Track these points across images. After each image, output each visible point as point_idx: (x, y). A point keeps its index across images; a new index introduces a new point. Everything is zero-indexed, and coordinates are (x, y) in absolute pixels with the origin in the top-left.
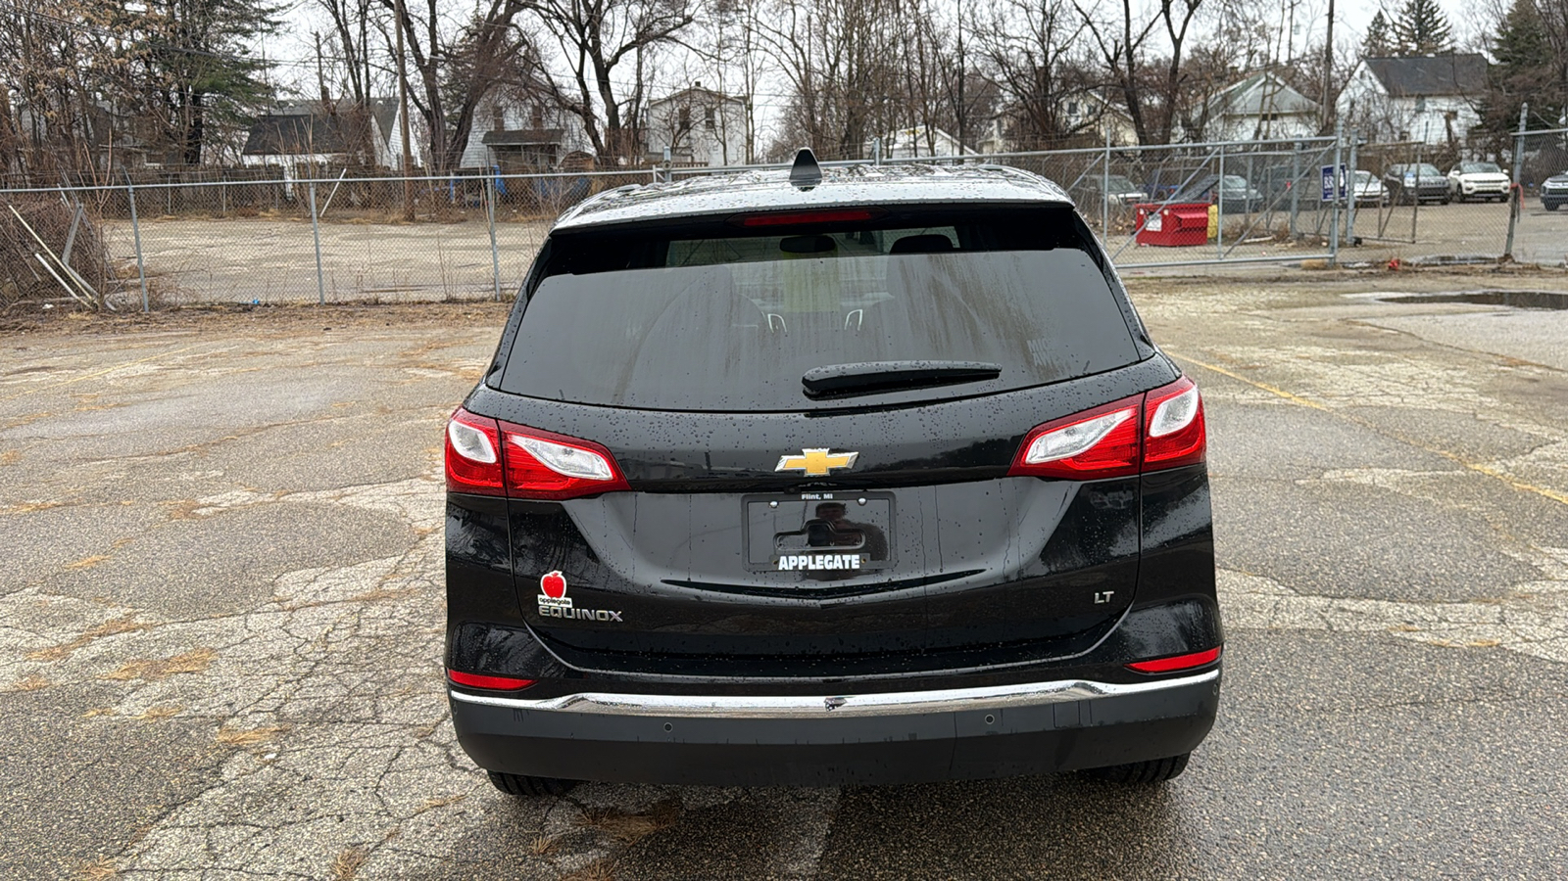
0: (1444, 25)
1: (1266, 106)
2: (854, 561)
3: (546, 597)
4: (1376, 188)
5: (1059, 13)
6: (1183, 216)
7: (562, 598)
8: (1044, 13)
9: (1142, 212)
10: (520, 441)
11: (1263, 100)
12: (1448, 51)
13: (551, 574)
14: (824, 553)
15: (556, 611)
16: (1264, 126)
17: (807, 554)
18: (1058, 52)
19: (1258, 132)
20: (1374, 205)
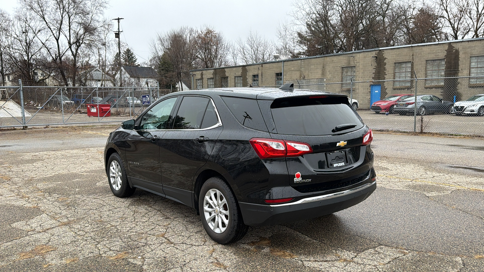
0: (135, 58)
1: (103, 77)
2: (343, 164)
3: (296, 178)
4: (139, 102)
5: (32, 43)
6: (103, 108)
7: (300, 178)
8: (26, 43)
9: (89, 106)
10: (289, 144)
11: (102, 75)
12: (137, 66)
13: (297, 173)
14: (339, 163)
15: (298, 181)
16: (104, 83)
17: (337, 163)
18: (32, 55)
19: (102, 85)
20: (140, 107)
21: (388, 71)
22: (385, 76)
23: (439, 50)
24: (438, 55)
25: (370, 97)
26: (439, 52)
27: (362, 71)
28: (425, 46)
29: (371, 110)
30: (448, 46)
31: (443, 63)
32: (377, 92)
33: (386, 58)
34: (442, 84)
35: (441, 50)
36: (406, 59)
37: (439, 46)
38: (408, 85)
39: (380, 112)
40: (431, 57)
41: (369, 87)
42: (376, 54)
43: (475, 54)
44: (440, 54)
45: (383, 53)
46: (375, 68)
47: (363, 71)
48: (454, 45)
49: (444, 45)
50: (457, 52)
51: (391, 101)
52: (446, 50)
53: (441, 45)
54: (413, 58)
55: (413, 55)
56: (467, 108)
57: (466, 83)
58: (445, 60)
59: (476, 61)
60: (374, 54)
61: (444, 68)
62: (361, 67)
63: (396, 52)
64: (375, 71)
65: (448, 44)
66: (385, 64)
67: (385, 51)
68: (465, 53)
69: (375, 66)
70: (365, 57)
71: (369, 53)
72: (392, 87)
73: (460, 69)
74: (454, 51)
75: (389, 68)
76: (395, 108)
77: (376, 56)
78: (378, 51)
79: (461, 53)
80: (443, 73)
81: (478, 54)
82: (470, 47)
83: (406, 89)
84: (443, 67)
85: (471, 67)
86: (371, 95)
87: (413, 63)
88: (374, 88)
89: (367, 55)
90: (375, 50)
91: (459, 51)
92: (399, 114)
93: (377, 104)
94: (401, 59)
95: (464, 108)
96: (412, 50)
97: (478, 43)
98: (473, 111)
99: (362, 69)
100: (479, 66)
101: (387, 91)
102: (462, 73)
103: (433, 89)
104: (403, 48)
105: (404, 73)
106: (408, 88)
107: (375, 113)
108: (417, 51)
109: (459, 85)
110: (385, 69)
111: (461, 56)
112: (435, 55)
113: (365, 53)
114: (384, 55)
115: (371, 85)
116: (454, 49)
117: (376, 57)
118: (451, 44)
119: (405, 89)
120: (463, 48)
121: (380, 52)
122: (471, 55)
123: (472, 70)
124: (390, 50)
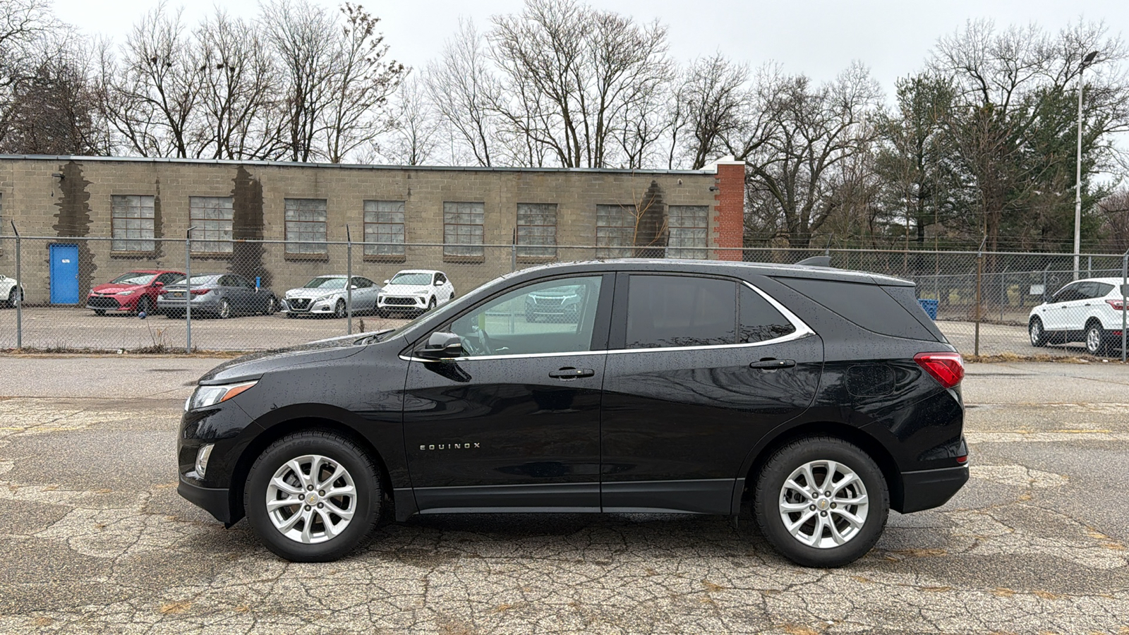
21: (97, 214)
22: (88, 225)
23: (217, 177)
24: (217, 188)
25: (47, 274)
26: (218, 182)
27: (23, 208)
28: (187, 165)
29: (88, 306)
30: (236, 171)
31: (229, 205)
32: (68, 261)
33: (87, 183)
34: (229, 250)
35: (222, 177)
36: (142, 188)
37: (216, 168)
38: (150, 248)
39: (107, 312)
40: (202, 189)
41: (44, 249)
42: (60, 170)
43: (294, 195)
44: (221, 186)
45: (80, 167)
46: (59, 202)
47: (27, 207)
48: (250, 171)
49: (229, 168)
50: (257, 186)
51: (137, 285)
52: (233, 180)
53: (223, 166)
54: (158, 188)
55: (157, 182)
56: (315, 302)
57: (279, 251)
58: (234, 200)
59: (295, 208)
60: (54, 168)
61: (231, 217)
62: (18, 196)
63: (115, 169)
64: (60, 210)
65: (236, 166)
66: (88, 196)
67: (85, 164)
68: (274, 190)
69: (60, 199)
70: (27, 173)
71: (42, 166)
72: (107, 251)
73: (265, 222)
74: (251, 183)
75: (98, 207)
76: (161, 303)
77: (61, 173)
78: (68, 163)
79: (265, 189)
80: (229, 228)
81: (300, 195)
82: (282, 179)
83: (145, 259)
84: (228, 214)
85: (287, 219)
86: (52, 270)
87: (158, 199)
88: (59, 252)
89: (35, 168)
90: (58, 160)
91: (262, 183)
92: (165, 316)
93: (103, 291)
94: (126, 188)
95: (312, 302)
96: (156, 171)
97: (298, 173)
98: (328, 308)
99: (22, 202)
100: (303, 218)
101: (95, 261)
102: (271, 229)
103: (210, 261)
104: (132, 164)
105: (138, 222)
106: (151, 256)
107: (94, 312)
108: (168, 173)
109: (265, 255)
110: (86, 207)
111: (267, 194)
112: (211, 188)
113: (29, 162)
114: (82, 174)
115: (51, 246)
116: (251, 180)
117: (62, 177)
118: (245, 167)
119: (142, 258)
120: (269, 179)
121: (73, 165)
122: (286, 194)
123: (290, 225)
124: (99, 165)
